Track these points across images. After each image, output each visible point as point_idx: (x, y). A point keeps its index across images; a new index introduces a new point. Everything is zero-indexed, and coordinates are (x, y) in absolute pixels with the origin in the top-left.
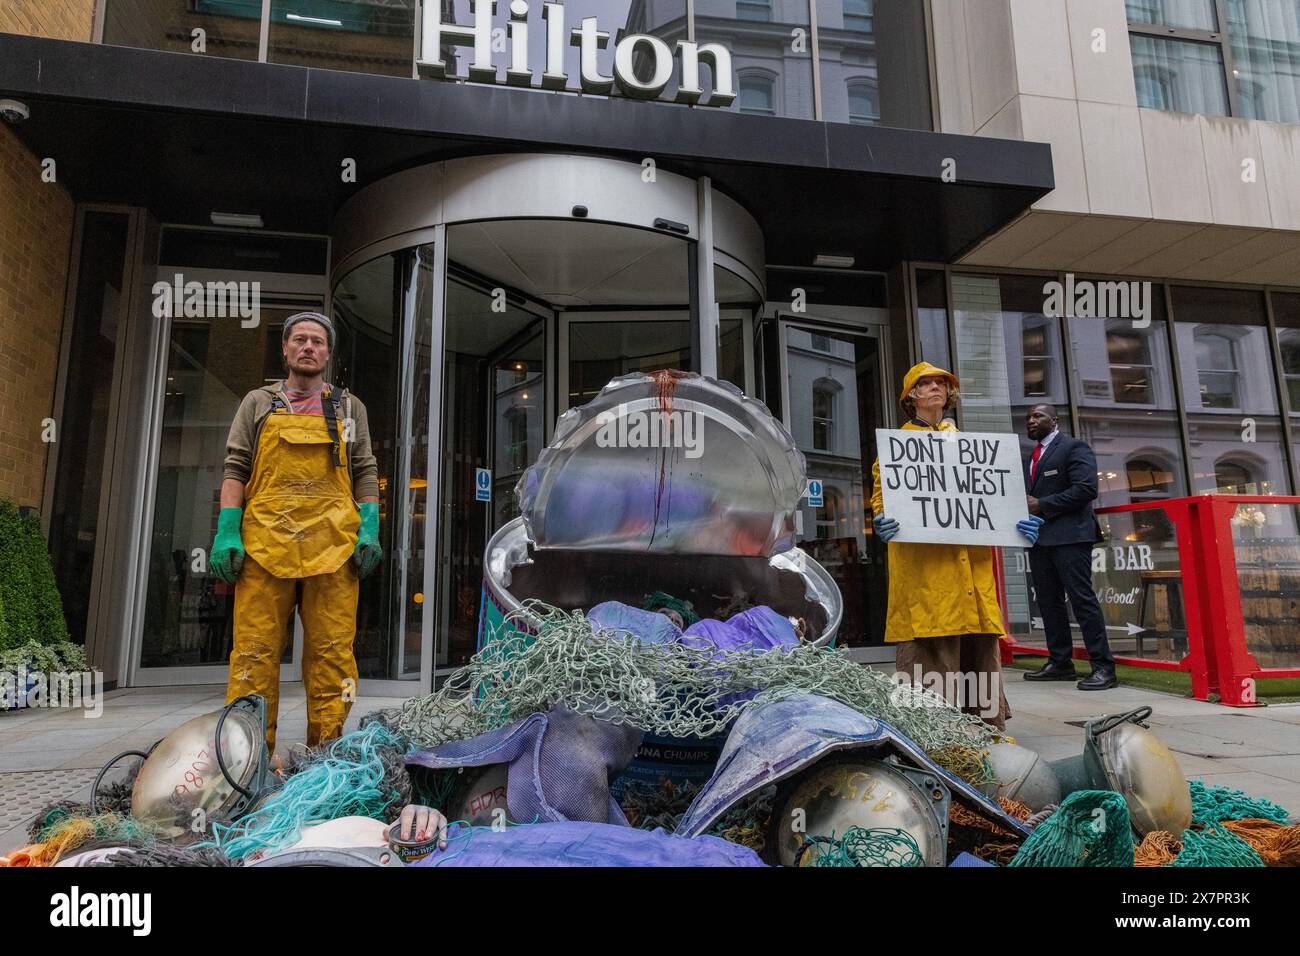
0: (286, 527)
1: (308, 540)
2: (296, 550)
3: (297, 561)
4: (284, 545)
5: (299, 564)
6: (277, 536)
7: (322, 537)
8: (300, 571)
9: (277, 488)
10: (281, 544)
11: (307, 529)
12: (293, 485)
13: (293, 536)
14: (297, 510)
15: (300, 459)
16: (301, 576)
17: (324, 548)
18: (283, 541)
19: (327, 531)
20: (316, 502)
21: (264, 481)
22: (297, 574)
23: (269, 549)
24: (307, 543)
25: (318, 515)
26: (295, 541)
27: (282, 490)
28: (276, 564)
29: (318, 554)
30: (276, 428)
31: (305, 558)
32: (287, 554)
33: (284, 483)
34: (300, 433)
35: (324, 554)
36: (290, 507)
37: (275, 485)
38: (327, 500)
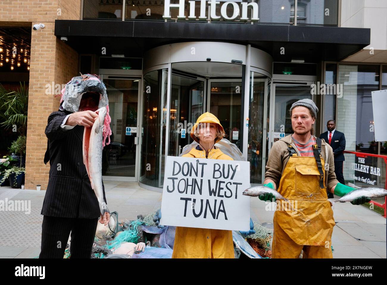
0: (301, 218)
1: (312, 225)
2: (306, 230)
3: (307, 236)
4: (301, 228)
5: (307, 238)
6: (297, 222)
7: (318, 224)
8: (308, 241)
9: (295, 197)
10: (299, 227)
11: (312, 220)
12: (304, 196)
13: (304, 223)
14: (306, 209)
15: (306, 182)
16: (308, 244)
17: (319, 230)
18: (300, 226)
19: (320, 221)
20: (314, 205)
21: (288, 191)
22: (306, 243)
23: (293, 229)
24: (311, 227)
25: (315, 212)
26: (306, 226)
27: (298, 198)
28: (298, 237)
29: (316, 233)
30: (293, 165)
31: (310, 235)
32: (302, 233)
33: (299, 194)
34: (305, 168)
35: (319, 233)
36: (303, 207)
37: (294, 195)
38: (320, 203)
